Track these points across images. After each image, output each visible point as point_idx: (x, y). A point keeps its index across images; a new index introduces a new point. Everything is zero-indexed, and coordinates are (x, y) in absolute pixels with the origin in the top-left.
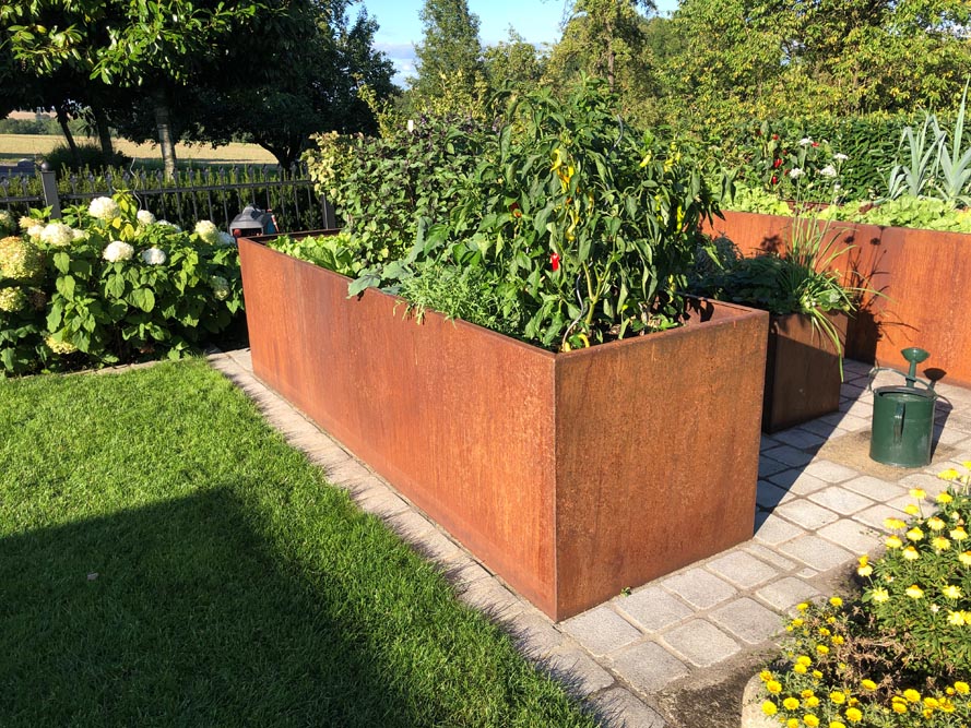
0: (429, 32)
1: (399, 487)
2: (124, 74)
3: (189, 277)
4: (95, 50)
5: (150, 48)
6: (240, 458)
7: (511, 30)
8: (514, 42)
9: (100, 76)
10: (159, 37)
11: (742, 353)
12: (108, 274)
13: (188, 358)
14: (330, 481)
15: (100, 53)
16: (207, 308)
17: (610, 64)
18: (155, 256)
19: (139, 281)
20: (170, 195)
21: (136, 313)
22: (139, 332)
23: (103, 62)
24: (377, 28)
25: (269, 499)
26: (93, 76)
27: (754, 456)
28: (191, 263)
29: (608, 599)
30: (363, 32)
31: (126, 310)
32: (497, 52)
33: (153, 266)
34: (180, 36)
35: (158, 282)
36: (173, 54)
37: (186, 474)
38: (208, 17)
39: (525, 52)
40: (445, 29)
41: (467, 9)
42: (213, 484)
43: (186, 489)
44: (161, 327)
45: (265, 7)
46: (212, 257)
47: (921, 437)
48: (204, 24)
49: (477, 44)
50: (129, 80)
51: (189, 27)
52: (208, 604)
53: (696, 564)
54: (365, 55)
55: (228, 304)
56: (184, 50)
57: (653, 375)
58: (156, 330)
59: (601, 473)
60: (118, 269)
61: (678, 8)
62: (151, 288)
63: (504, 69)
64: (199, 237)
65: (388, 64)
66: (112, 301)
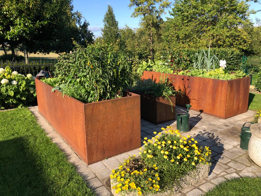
0: (105, 25)
1: (63, 137)
2: (14, 37)
3: (23, 88)
4: (6, 31)
5: (20, 31)
6: (27, 131)
7: (126, 25)
8: (127, 28)
9: (7, 38)
10: (22, 29)
11: (134, 104)
12: (2, 87)
13: (23, 108)
14: (48, 136)
15: (8, 32)
16: (28, 95)
17: (151, 34)
18: (15, 83)
19: (10, 88)
20: (23, 67)
21: (9, 97)
22: (10, 101)
23: (8, 35)
24: (89, 24)
25: (31, 140)
26: (6, 38)
27: (139, 128)
28: (24, 84)
29: (102, 160)
30: (85, 25)
31: (6, 96)
32: (122, 31)
33: (14, 85)
34: (27, 29)
35: (15, 89)
36: (26, 33)
37: (13, 135)
38: (35, 24)
39: (130, 31)
40: (109, 24)
41: (115, 20)
42: (19, 137)
43: (12, 137)
44: (16, 100)
45: (49, 22)
46: (30, 83)
47: (186, 125)
48: (33, 26)
49: (118, 28)
50: (15, 39)
51: (30, 26)
52: (8, 162)
53: (125, 153)
54: (86, 31)
55: (34, 94)
56: (28, 32)
57: (110, 109)
58: (14, 101)
59: (98, 131)
60: (4, 86)
61: (167, 20)
62: (13, 90)
63: (124, 35)
64: (27, 78)
65: (92, 34)
66: (3, 93)
